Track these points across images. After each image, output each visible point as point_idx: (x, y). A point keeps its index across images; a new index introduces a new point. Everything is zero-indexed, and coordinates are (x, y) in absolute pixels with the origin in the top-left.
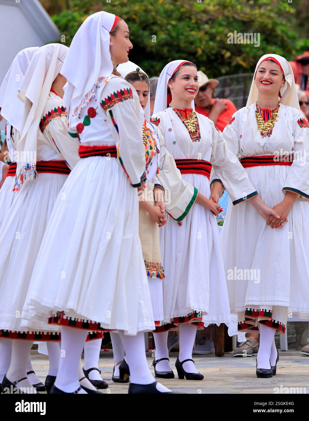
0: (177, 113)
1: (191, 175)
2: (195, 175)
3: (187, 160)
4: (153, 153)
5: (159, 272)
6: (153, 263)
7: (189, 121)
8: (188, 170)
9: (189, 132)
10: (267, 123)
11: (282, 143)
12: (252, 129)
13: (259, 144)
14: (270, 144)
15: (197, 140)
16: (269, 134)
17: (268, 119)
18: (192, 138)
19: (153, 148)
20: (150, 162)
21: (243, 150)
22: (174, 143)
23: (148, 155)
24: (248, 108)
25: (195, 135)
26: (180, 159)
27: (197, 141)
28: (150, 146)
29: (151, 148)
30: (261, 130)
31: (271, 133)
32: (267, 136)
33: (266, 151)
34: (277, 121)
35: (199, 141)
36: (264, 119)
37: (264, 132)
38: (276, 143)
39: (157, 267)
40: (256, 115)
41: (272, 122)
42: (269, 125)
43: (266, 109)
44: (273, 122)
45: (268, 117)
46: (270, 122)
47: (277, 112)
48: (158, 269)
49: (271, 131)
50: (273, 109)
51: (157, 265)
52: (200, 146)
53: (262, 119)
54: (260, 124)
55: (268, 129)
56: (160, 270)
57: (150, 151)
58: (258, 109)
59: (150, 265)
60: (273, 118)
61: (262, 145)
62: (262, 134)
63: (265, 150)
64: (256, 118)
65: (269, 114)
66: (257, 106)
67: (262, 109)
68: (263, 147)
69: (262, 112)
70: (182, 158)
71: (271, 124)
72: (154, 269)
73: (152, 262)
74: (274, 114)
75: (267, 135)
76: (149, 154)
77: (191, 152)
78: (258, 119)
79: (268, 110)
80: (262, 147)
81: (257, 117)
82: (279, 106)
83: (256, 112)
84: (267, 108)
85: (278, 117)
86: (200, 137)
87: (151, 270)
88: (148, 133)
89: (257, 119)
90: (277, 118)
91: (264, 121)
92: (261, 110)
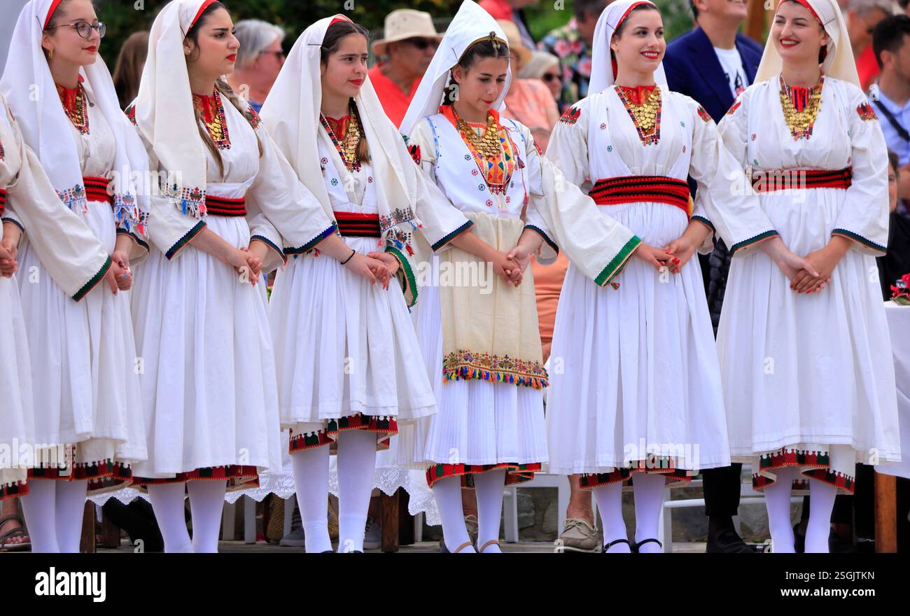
0: (620, 95)
1: (643, 203)
2: (649, 204)
3: (635, 177)
4: (510, 166)
5: (532, 378)
6: (520, 361)
7: (641, 109)
8: (635, 195)
9: (638, 129)
10: (801, 115)
11: (831, 151)
12: (775, 125)
13: (788, 152)
14: (809, 152)
15: (653, 141)
16: (808, 133)
17: (804, 106)
18: (643, 139)
19: (512, 158)
20: (508, 182)
21: (758, 161)
22: (609, 149)
23: (503, 169)
24: (765, 85)
25: (650, 134)
26: (623, 176)
27: (653, 143)
28: (506, 154)
29: (508, 158)
30: (792, 127)
31: (810, 132)
32: (805, 138)
33: (802, 163)
34: (820, 110)
35: (656, 144)
36: (796, 107)
37: (798, 130)
38: (821, 151)
39: (528, 369)
40: (781, 98)
41: (811, 113)
42: (805, 119)
43: (799, 88)
44: (814, 114)
45: (804, 101)
46: (807, 113)
47: (820, 93)
48: (530, 371)
49: (811, 129)
50: (813, 87)
51: (526, 365)
52: (658, 153)
53: (793, 106)
54: (789, 115)
55: (805, 125)
56: (534, 374)
57: (505, 163)
58: (783, 87)
59: (514, 364)
60: (813, 106)
61: (795, 153)
62: (794, 134)
63: (800, 162)
64: (781, 105)
65: (804, 97)
66: (781, 81)
67: (792, 88)
68: (797, 157)
69: (791, 93)
70: (626, 175)
71: (810, 117)
72: (522, 372)
73: (518, 359)
74: (814, 97)
75: (805, 136)
76: (504, 167)
77: (642, 162)
78: (786, 106)
79: (802, 89)
80: (793, 157)
81: (782, 102)
82: (822, 81)
83: (781, 92)
84: (801, 86)
85: (821, 102)
86: (658, 137)
87: (517, 373)
88: (503, 134)
89: (783, 107)
90: (820, 106)
91: (796, 110)
92: (789, 90)
